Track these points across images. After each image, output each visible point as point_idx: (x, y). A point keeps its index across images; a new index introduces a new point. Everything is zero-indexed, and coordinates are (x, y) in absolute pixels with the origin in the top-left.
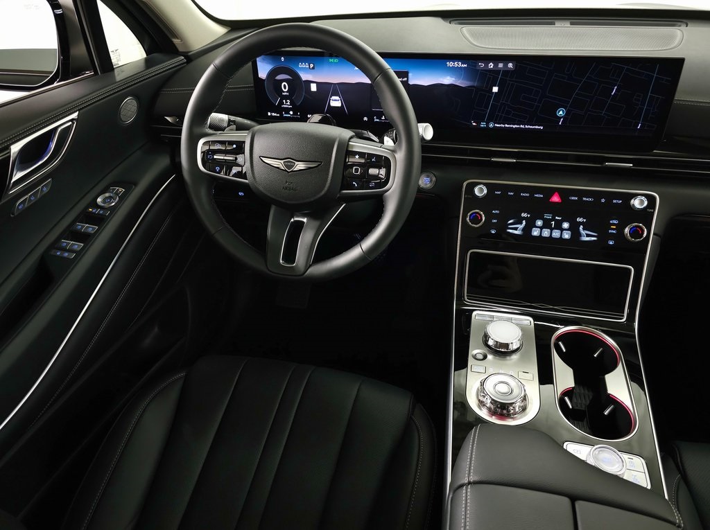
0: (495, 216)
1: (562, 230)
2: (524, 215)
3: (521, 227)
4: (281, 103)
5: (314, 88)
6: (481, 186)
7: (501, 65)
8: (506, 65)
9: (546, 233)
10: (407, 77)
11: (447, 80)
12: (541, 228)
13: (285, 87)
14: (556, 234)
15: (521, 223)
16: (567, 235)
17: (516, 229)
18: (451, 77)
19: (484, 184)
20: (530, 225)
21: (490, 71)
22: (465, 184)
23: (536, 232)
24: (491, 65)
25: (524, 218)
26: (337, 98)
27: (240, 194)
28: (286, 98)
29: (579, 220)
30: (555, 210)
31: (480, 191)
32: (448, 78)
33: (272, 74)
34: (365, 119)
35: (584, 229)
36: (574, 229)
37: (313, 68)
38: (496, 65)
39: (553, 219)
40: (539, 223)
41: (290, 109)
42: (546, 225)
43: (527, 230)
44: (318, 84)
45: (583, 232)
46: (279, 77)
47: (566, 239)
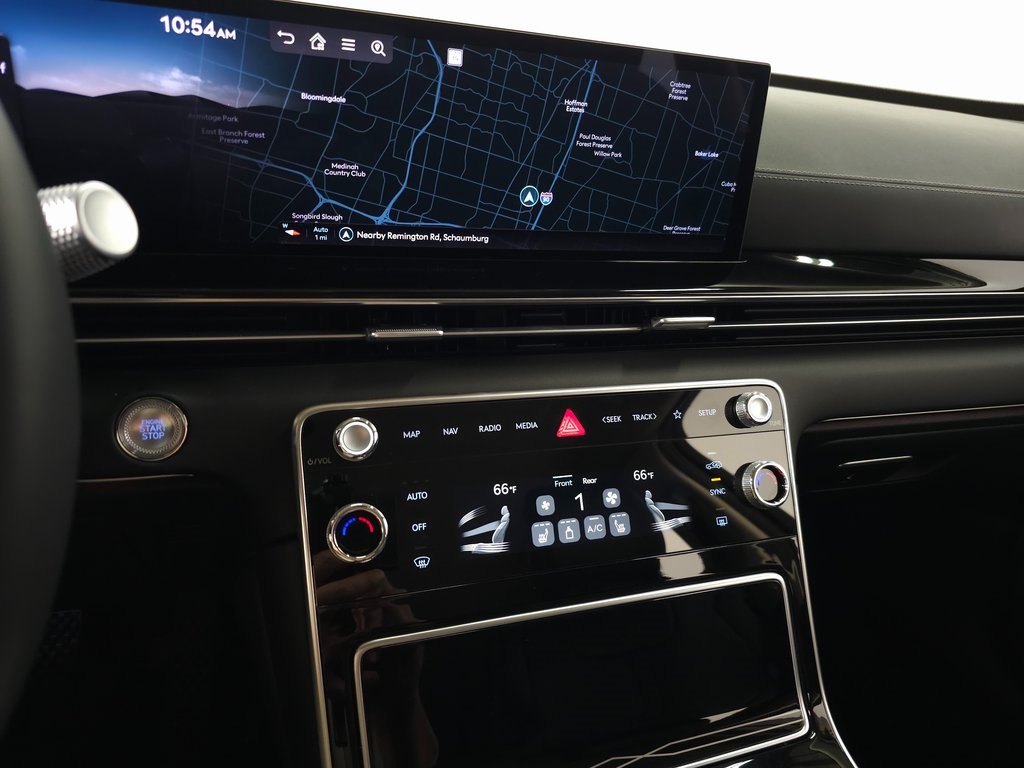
0: (418, 511)
1: (606, 512)
2: (499, 490)
3: (499, 527)
6: (356, 422)
7: (348, 45)
8: (363, 46)
9: (569, 531)
11: (173, 82)
12: (554, 519)
14: (595, 528)
15: (498, 517)
16: (621, 527)
17: (486, 538)
18: (184, 70)
19: (365, 414)
20: (525, 517)
21: (316, 59)
22: (299, 423)
23: (542, 536)
24: (318, 42)
25: (503, 500)
29: (640, 475)
30: (573, 456)
31: (355, 439)
32: (176, 73)
35: (655, 499)
36: (632, 504)
38: (333, 43)
39: (578, 487)
40: (545, 505)
42: (565, 508)
43: (518, 533)
45: (656, 508)
47: (622, 538)
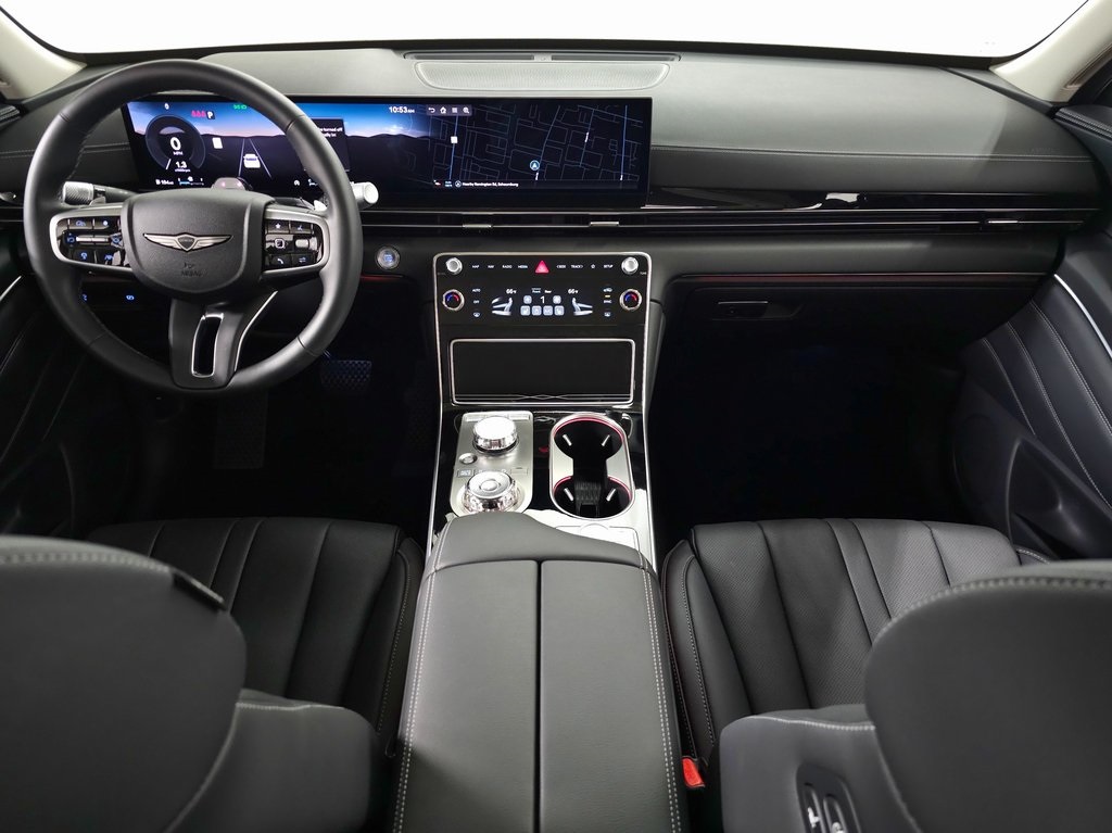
0: (476, 296)
1: (554, 305)
2: (509, 291)
3: (508, 306)
4: (173, 166)
5: (217, 144)
6: (455, 260)
7: (455, 110)
8: (460, 110)
9: (537, 311)
10: (342, 126)
11: (394, 129)
12: (531, 305)
13: (176, 145)
14: (548, 311)
15: (508, 302)
16: (560, 311)
17: (502, 309)
18: (398, 126)
19: (458, 257)
20: (518, 303)
21: (443, 117)
22: (435, 259)
23: (525, 311)
24: (443, 110)
25: (510, 295)
26: (253, 156)
27: (129, 297)
28: (180, 159)
29: (571, 291)
30: (542, 281)
31: (454, 266)
32: (395, 127)
33: (154, 127)
34: (297, 183)
35: (577, 302)
36: (566, 303)
37: (213, 118)
38: (449, 110)
39: (543, 293)
40: (528, 299)
41: (188, 174)
42: (536, 301)
43: (515, 309)
44: (223, 139)
45: (577, 306)
46: (166, 131)
47: (560, 316)
